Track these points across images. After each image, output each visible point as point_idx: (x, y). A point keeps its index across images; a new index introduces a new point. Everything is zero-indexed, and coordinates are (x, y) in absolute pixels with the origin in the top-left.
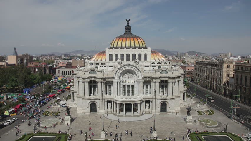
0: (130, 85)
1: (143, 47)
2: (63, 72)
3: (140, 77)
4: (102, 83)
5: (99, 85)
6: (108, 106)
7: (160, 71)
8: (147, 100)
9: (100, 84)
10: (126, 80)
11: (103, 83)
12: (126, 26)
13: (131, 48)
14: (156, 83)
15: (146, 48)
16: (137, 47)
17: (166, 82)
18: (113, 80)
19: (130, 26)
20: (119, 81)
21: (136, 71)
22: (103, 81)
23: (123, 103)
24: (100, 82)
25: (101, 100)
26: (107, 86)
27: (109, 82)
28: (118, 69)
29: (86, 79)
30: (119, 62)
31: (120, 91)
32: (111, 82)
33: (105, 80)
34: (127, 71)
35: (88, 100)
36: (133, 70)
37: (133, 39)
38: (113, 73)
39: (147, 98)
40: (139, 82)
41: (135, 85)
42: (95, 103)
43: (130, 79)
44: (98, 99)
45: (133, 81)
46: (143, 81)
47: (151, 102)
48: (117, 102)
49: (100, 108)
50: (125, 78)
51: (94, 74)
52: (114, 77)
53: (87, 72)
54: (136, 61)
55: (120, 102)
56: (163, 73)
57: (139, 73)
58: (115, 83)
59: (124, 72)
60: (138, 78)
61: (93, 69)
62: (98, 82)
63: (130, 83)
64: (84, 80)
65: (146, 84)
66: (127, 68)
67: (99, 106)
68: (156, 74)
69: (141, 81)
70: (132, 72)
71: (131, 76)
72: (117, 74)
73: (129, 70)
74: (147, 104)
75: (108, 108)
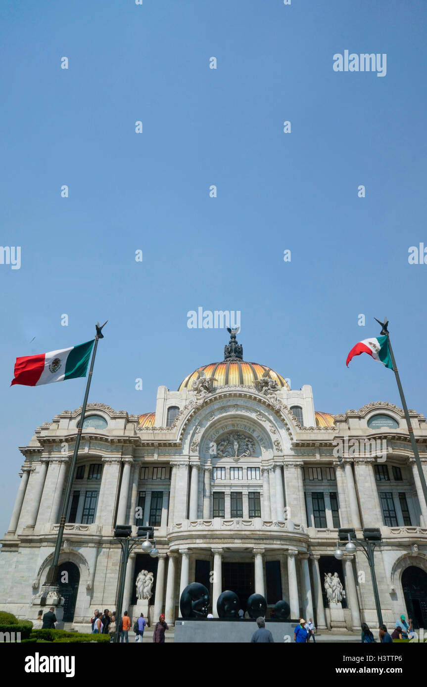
0: (245, 491)
3: (287, 446)
4: (122, 464)
5: (110, 473)
6: (139, 584)
7: (367, 418)
8: (329, 551)
9: (116, 468)
10: (228, 466)
11: (127, 468)
12: (229, 344)
14: (356, 467)
18: (174, 459)
19: (238, 344)
20: (195, 460)
21: (267, 422)
22: (128, 458)
23: (211, 548)
24: (114, 459)
25: (108, 545)
26: (144, 493)
27: (155, 478)
28: (194, 412)
29: (57, 448)
30: (201, 384)
31: (198, 511)
32: (163, 478)
33: (137, 459)
34: (231, 428)
35: (45, 544)
36: (256, 419)
37: (249, 366)
38: (174, 431)
39: (325, 541)
40: (282, 468)
41: (264, 491)
42: (75, 563)
43: (245, 461)
44: (94, 537)
45: (258, 472)
46: (300, 460)
47: (348, 567)
48: (181, 547)
49: (95, 595)
50: (222, 457)
51: (97, 427)
52: (176, 440)
53: (71, 418)
54: (264, 380)
55: (198, 541)
56: (378, 426)
57: (280, 430)
58: (178, 472)
59: (217, 431)
60: (277, 449)
61: (94, 410)
62: (108, 461)
63: (245, 482)
64: (50, 452)
65: (311, 484)
66: (229, 411)
67: (93, 581)
68: (349, 428)
69: (291, 463)
70: (251, 430)
71: (248, 449)
72: (191, 434)
73: (238, 421)
74: (330, 574)
75: (138, 598)
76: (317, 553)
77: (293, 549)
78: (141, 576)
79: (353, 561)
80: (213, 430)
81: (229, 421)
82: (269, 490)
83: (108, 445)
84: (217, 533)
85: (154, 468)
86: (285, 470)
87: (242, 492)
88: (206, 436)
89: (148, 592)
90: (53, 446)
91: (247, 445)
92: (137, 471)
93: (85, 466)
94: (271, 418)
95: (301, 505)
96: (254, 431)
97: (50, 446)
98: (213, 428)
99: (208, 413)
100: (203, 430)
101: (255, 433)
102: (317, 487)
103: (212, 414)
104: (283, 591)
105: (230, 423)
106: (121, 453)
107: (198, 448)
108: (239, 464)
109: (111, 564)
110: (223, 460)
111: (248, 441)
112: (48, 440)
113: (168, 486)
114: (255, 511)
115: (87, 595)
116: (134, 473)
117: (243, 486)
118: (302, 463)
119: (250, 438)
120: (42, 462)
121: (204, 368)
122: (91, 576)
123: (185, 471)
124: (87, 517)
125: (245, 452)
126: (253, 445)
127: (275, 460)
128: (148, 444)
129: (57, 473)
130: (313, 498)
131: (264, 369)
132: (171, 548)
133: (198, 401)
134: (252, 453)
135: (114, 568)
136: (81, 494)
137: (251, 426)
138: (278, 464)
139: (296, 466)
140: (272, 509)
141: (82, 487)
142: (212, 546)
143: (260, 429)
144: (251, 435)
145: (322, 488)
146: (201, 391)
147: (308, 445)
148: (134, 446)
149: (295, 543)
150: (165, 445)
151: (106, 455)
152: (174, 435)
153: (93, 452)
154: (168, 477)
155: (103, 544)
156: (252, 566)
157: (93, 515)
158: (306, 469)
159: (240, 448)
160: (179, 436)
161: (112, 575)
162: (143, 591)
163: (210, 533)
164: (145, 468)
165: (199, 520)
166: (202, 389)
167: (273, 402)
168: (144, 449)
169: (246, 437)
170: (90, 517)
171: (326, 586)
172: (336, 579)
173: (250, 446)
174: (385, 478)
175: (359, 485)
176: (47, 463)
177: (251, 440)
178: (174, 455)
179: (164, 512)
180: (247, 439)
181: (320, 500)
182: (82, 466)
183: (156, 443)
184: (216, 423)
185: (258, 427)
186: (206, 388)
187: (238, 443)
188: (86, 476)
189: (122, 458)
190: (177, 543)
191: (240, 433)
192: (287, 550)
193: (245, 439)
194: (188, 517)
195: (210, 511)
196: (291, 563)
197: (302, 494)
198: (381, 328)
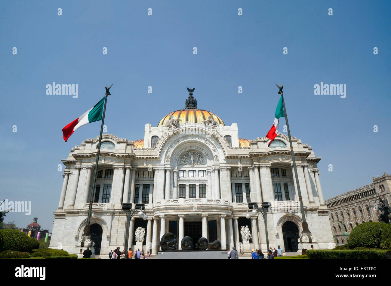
0: (197, 184)
3: (222, 159)
4: (125, 169)
5: (118, 175)
8: (243, 215)
10: (187, 170)
11: (128, 171)
12: (188, 99)
14: (261, 170)
18: (156, 166)
19: (194, 99)
20: (168, 167)
21: (211, 144)
22: (128, 166)
23: (178, 214)
24: (120, 167)
25: (118, 214)
26: (138, 185)
27: (145, 177)
28: (167, 139)
29: (85, 161)
30: (171, 123)
31: (170, 195)
32: (149, 177)
33: (134, 166)
34: (189, 148)
35: (81, 214)
36: (204, 143)
37: (201, 112)
38: (155, 150)
39: (242, 209)
40: (219, 171)
41: (208, 183)
42: (99, 224)
43: (197, 167)
44: (110, 210)
45: (205, 173)
46: (229, 166)
47: (254, 222)
48: (160, 214)
49: (112, 240)
50: (184, 165)
51: (109, 148)
52: (157, 156)
53: (92, 143)
54: (209, 120)
55: (170, 211)
56: (274, 146)
57: (217, 149)
58: (158, 173)
59: (181, 150)
60: (216, 160)
61: (107, 138)
62: (116, 168)
63: (197, 178)
64: (81, 163)
65: (235, 179)
66: (188, 139)
67: (110, 233)
68: (258, 148)
69: (224, 168)
70: (201, 150)
71: (199, 160)
72: (166, 152)
73: (194, 144)
74: (244, 226)
75: (136, 242)
76: (237, 216)
77: (224, 214)
78: (138, 230)
79: (257, 220)
80: (179, 149)
81: (188, 144)
82: (211, 183)
83: (116, 159)
84: (181, 206)
85: (144, 171)
86: (220, 171)
87: (195, 184)
88: (174, 153)
89: (142, 238)
90: (82, 159)
91: (199, 158)
92: (134, 173)
93: (102, 170)
94: (213, 142)
95: (229, 191)
96: (203, 150)
97: (80, 159)
98: (179, 148)
99: (176, 140)
100: (173, 149)
101: (204, 151)
102: (238, 181)
103: (178, 140)
104: (218, 236)
105: (189, 145)
106: (124, 163)
107: (170, 160)
108: (194, 168)
109: (120, 224)
110: (184, 166)
111: (200, 155)
112: (79, 156)
113: (152, 182)
114: (203, 194)
115: (107, 240)
116: (132, 174)
117: (196, 181)
118: (230, 168)
119: (200, 154)
120: (76, 168)
121: (173, 113)
122: (109, 231)
123: (163, 173)
124: (105, 199)
125: (197, 162)
126: (202, 158)
127: (215, 166)
128: (140, 158)
129: (86, 175)
130: (236, 187)
131: (209, 113)
132: (155, 215)
133: (170, 133)
134: (202, 162)
135: (122, 226)
136: (101, 187)
137: (201, 147)
138: (216, 168)
139: (227, 169)
140: (212, 193)
141: (102, 182)
142: (178, 213)
143: (206, 149)
144: (201, 152)
145: (241, 181)
146: (171, 127)
147: (234, 157)
148: (132, 159)
149: (225, 211)
150: (150, 158)
151: (115, 164)
152: (156, 153)
153: (107, 163)
154: (152, 176)
155: (115, 213)
156: (200, 224)
157: (109, 198)
158: (233, 171)
159: (195, 160)
160: (159, 153)
161: (122, 230)
162: (139, 238)
163: (177, 206)
164: (139, 171)
165: (170, 200)
166: (172, 125)
167: (214, 133)
168: (138, 161)
169: (198, 153)
170: (107, 199)
171: (242, 232)
172: (247, 229)
173: (200, 159)
174: (277, 175)
175: (262, 179)
176: (80, 169)
177: (201, 155)
178: (156, 164)
179: (150, 195)
180: (199, 155)
181: (239, 188)
182: (101, 171)
183: (145, 157)
184: (181, 146)
185: (205, 148)
186: (174, 125)
187: (193, 157)
188: (103, 176)
189: (125, 166)
190: (158, 212)
191: (195, 151)
192: (221, 214)
193: (197, 154)
194: (164, 198)
195: (177, 195)
196: (223, 222)
197: (229, 185)
198: (278, 90)
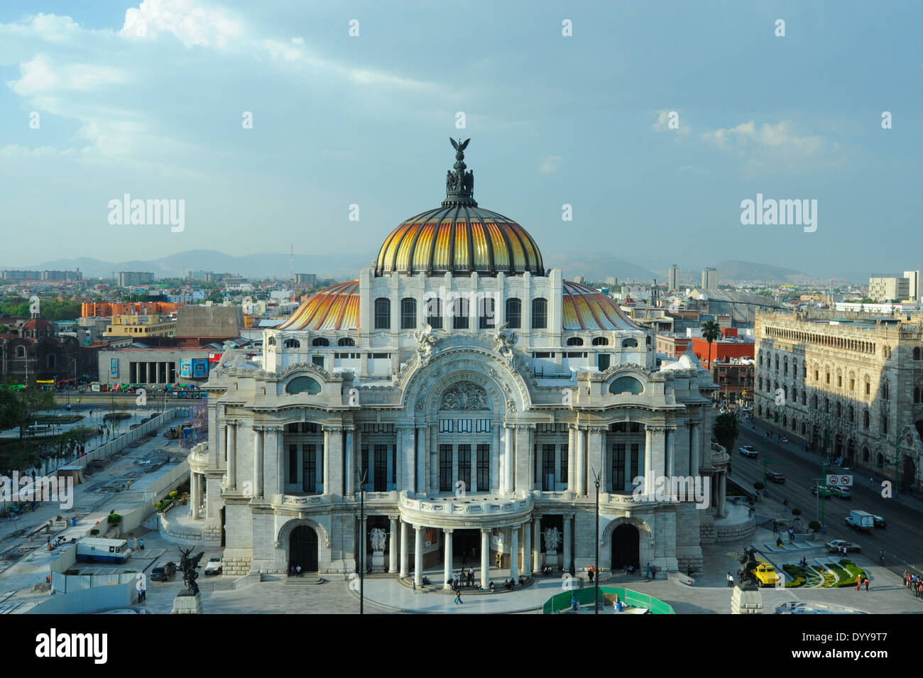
0: (474, 444)
1: (527, 268)
2: (133, 365)
3: (520, 409)
4: (345, 433)
5: (333, 443)
6: (374, 540)
7: (611, 382)
8: (552, 512)
9: (338, 438)
10: (456, 419)
12: (453, 170)
13: (474, 274)
14: (589, 435)
15: (540, 272)
16: (501, 268)
17: (637, 429)
18: (399, 423)
19: (467, 170)
20: (422, 423)
21: (501, 379)
22: (350, 427)
23: (442, 528)
24: (335, 428)
25: (341, 511)
26: (368, 446)
27: (376, 430)
29: (269, 416)
30: (426, 340)
33: (359, 425)
34: (460, 379)
38: (397, 390)
39: (549, 505)
40: (514, 430)
41: (493, 445)
42: (312, 527)
43: (474, 414)
44: (327, 508)
46: (533, 423)
47: (567, 523)
48: (414, 522)
49: (334, 551)
50: (449, 409)
51: (309, 392)
52: (401, 406)
53: (278, 382)
55: (431, 522)
58: (403, 435)
59: (444, 383)
60: (509, 411)
61: (303, 372)
62: (328, 430)
63: (474, 435)
64: (262, 421)
65: (543, 437)
66: (459, 367)
68: (590, 394)
69: (523, 426)
70: (482, 383)
72: (416, 395)
73: (469, 372)
74: (550, 529)
75: (374, 550)
76: (540, 514)
78: (375, 533)
79: (572, 521)
83: (328, 415)
84: (449, 518)
86: (517, 433)
87: (470, 444)
89: (382, 544)
91: (478, 396)
96: (485, 384)
99: (434, 370)
102: (549, 441)
105: (460, 373)
106: (342, 422)
108: (468, 416)
109: (346, 527)
110: (450, 412)
113: (391, 440)
117: (471, 439)
118: (535, 427)
122: (329, 538)
123: (412, 435)
124: (308, 470)
125: (475, 403)
126: (484, 395)
127: (507, 422)
128: (369, 409)
129: (275, 443)
130: (543, 452)
132: (404, 520)
133: (424, 361)
134: (483, 404)
135: (349, 529)
136: (298, 449)
137: (483, 378)
138: (509, 426)
139: (529, 429)
141: (298, 440)
143: (493, 383)
144: (482, 387)
145: (554, 441)
146: (425, 347)
147: (543, 409)
148: (354, 412)
149: (519, 519)
150: (388, 410)
151: (324, 423)
152: (397, 398)
153: (311, 421)
154: (391, 430)
155: (335, 510)
159: (470, 398)
160: (404, 401)
162: (377, 544)
163: (442, 518)
166: (427, 345)
168: (365, 412)
169: (476, 387)
170: (311, 470)
171: (545, 537)
172: (555, 532)
173: (480, 398)
174: (621, 430)
175: (589, 453)
176: (262, 433)
177: (481, 391)
178: (399, 419)
183: (378, 409)
184: (443, 378)
185: (491, 381)
186: (431, 344)
187: (467, 395)
188: (300, 429)
189: (343, 427)
191: (471, 383)
